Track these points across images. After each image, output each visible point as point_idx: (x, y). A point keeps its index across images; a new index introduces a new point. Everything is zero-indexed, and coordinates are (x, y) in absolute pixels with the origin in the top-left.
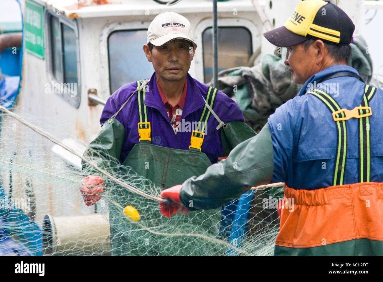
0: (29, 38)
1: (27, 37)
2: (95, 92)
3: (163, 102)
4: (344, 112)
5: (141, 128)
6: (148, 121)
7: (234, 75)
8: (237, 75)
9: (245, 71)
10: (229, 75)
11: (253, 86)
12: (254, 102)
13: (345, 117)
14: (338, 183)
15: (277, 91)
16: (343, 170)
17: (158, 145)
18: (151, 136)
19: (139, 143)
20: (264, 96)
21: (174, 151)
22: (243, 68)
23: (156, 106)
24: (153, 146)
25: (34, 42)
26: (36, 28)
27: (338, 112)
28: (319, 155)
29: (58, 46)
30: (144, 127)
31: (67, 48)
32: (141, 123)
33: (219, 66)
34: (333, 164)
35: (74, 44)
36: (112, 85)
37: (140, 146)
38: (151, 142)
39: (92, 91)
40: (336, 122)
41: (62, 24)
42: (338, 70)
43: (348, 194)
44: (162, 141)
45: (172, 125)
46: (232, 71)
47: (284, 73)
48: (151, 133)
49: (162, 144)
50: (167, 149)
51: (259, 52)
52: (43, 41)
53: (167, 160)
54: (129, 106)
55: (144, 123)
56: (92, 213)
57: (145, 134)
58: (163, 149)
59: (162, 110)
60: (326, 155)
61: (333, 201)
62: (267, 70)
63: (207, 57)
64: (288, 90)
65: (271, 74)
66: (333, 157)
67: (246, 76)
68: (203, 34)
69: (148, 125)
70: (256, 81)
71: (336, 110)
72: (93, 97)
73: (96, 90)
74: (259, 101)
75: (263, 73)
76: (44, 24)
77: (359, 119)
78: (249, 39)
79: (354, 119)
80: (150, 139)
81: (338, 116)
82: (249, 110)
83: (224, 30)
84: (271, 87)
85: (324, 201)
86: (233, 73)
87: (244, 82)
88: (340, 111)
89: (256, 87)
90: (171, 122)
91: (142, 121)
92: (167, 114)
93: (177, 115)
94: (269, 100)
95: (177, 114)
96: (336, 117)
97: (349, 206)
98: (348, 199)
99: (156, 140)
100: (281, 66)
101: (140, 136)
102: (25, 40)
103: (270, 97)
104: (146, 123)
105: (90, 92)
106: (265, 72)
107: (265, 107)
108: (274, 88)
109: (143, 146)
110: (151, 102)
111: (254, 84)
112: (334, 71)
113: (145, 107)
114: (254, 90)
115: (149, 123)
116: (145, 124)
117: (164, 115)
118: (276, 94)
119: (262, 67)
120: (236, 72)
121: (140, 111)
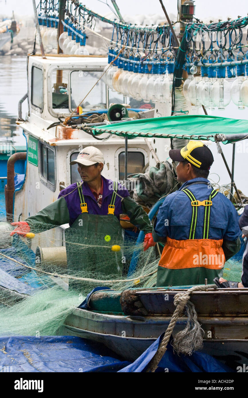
0: (30, 155)
1: (29, 155)
2: (63, 184)
4: (197, 202)
6: (85, 203)
7: (135, 177)
8: (137, 177)
12: (145, 191)
13: (198, 204)
14: (192, 238)
15: (157, 186)
16: (194, 232)
17: (92, 214)
18: (88, 210)
19: (82, 214)
20: (151, 188)
21: (100, 216)
22: (140, 174)
23: (89, 194)
24: (89, 215)
25: (33, 157)
26: (34, 150)
27: (194, 202)
28: (182, 223)
29: (45, 159)
30: (83, 206)
31: (49, 160)
32: (82, 204)
33: (128, 172)
34: (189, 229)
35: (53, 158)
36: (72, 181)
38: (88, 213)
39: (62, 183)
40: (192, 206)
41: (47, 149)
42: (200, 180)
43: (196, 244)
44: (93, 212)
46: (135, 175)
47: (161, 177)
48: (88, 208)
50: (96, 216)
51: (148, 165)
52: (37, 157)
53: (97, 221)
54: (73, 193)
56: (60, 246)
57: (84, 209)
58: (94, 216)
60: (185, 223)
61: (188, 247)
62: (152, 175)
63: (121, 167)
64: (163, 185)
65: (154, 177)
66: (189, 225)
67: (141, 178)
68: (119, 155)
69: (85, 204)
70: (147, 180)
71: (194, 200)
72: (62, 186)
73: (64, 183)
74: (148, 191)
75: (150, 177)
76: (38, 148)
77: (205, 206)
78: (143, 158)
79: (202, 206)
80: (87, 211)
81: (194, 203)
82: (143, 195)
83: (130, 153)
84: (154, 183)
85: (184, 246)
86: (134, 176)
88: (196, 201)
89: (146, 184)
90: (97, 202)
91: (82, 202)
92: (95, 198)
94: (153, 190)
95: (100, 198)
96: (193, 204)
97: (196, 250)
98: (196, 247)
100: (160, 173)
101: (82, 210)
102: (28, 156)
104: (84, 203)
105: (61, 184)
107: (151, 194)
108: (156, 184)
109: (84, 215)
110: (86, 193)
111: (146, 182)
112: (198, 180)
113: (83, 195)
117: (93, 199)
118: (156, 187)
119: (150, 173)
120: (136, 176)
121: (81, 198)
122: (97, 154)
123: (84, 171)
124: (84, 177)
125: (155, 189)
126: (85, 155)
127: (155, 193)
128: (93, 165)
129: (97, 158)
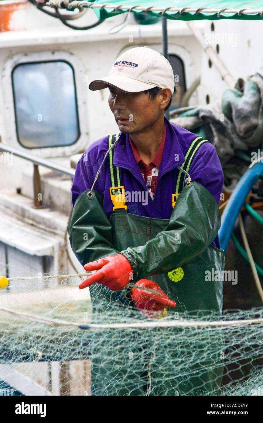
3: (136, 161)
5: (113, 194)
6: (121, 185)
7: (188, 116)
8: (192, 116)
9: (203, 111)
10: (181, 115)
11: (213, 129)
15: (242, 134)
17: (135, 214)
18: (126, 204)
19: (114, 212)
20: (227, 141)
21: (154, 221)
22: (200, 107)
23: (129, 167)
24: (129, 215)
32: (114, 187)
37: (116, 216)
38: (127, 210)
44: (139, 210)
45: (149, 189)
46: (185, 111)
47: (250, 112)
49: (140, 213)
50: (147, 219)
53: (148, 232)
55: (116, 188)
58: (142, 219)
59: (134, 170)
62: (228, 109)
64: (255, 132)
65: (234, 113)
67: (204, 118)
69: (121, 190)
70: (217, 123)
74: (220, 147)
75: (224, 113)
80: (126, 207)
84: (234, 128)
86: (186, 114)
87: (201, 124)
89: (216, 130)
90: (147, 186)
91: (114, 184)
92: (142, 175)
93: (152, 176)
94: (232, 145)
95: (153, 174)
99: (132, 208)
100: (245, 102)
101: (113, 203)
103: (233, 141)
104: (119, 186)
106: (226, 112)
107: (227, 154)
108: (238, 131)
109: (119, 216)
110: (121, 161)
111: (215, 127)
114: (215, 133)
115: (122, 187)
116: (118, 189)
118: (241, 138)
119: (222, 105)
120: (190, 113)
121: (112, 173)
122: (157, 65)
123: (123, 107)
124: (124, 122)
125: (238, 142)
126: (127, 68)
127: (237, 150)
128: (146, 92)
129: (156, 75)
